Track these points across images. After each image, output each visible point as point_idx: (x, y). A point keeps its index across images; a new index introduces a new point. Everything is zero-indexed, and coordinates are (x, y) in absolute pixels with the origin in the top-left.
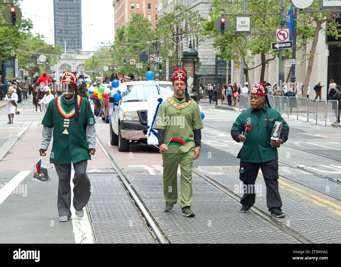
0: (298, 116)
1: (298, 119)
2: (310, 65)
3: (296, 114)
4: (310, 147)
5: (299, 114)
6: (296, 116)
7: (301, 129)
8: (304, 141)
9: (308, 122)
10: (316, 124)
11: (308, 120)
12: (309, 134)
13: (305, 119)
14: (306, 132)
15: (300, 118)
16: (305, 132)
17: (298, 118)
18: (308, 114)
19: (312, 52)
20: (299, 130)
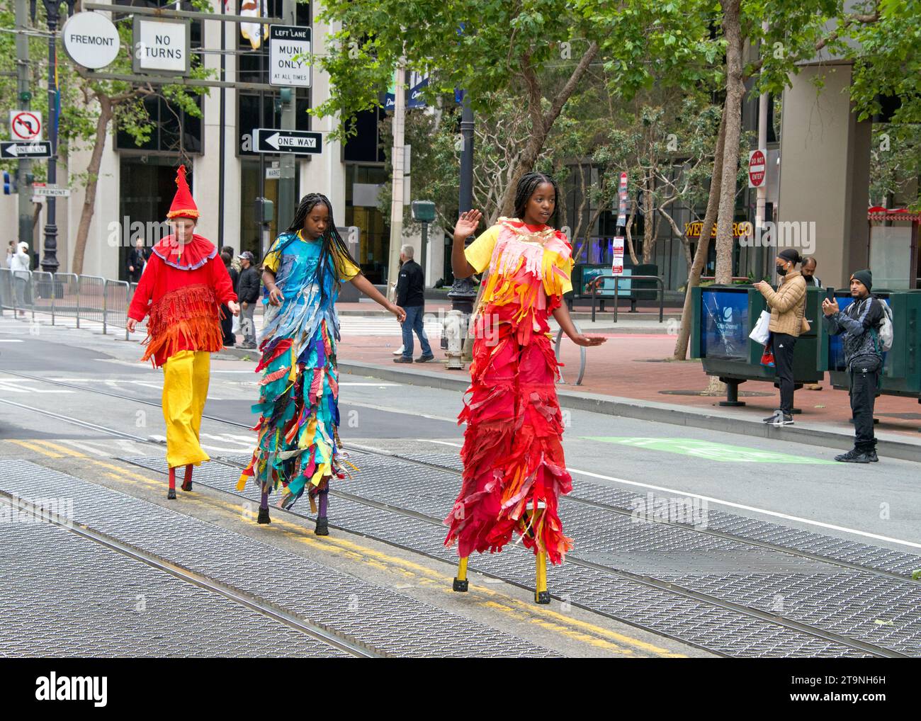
0: (78, 319)
1: (78, 327)
2: (89, 200)
3: (75, 314)
4: (149, 394)
5: (81, 314)
6: (76, 320)
7: (100, 350)
8: (124, 379)
9: (105, 333)
10: (127, 340)
11: (105, 329)
12: (124, 363)
13: (100, 327)
14: (115, 358)
15: (83, 324)
16: (111, 357)
17: (78, 323)
18: (105, 315)
19: (92, 169)
20: (96, 352)
